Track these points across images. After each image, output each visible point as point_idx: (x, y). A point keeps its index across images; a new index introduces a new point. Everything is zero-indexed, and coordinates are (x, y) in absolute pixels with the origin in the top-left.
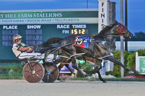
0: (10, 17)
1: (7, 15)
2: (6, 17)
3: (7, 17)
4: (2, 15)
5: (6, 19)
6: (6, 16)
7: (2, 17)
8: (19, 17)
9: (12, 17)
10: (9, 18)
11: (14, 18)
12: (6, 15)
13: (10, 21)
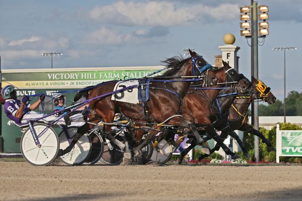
0: (88, 78)
1: (84, 75)
2: (82, 78)
3: (84, 77)
4: (76, 74)
5: (82, 81)
6: (82, 76)
7: (77, 78)
8: (101, 78)
9: (91, 78)
10: (86, 79)
11: (94, 79)
12: (82, 74)
13: (87, 83)
